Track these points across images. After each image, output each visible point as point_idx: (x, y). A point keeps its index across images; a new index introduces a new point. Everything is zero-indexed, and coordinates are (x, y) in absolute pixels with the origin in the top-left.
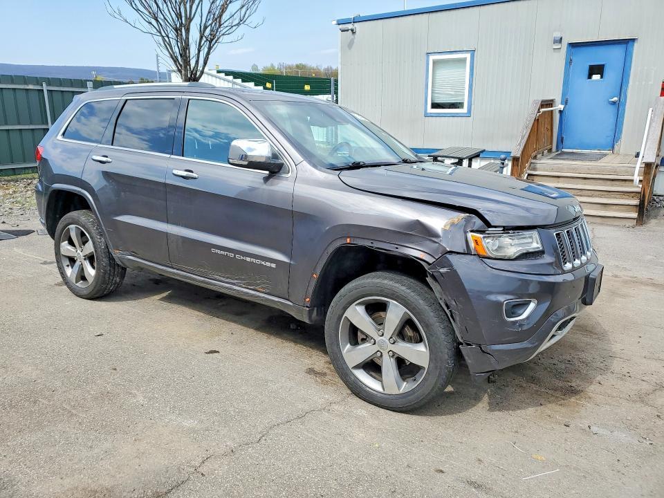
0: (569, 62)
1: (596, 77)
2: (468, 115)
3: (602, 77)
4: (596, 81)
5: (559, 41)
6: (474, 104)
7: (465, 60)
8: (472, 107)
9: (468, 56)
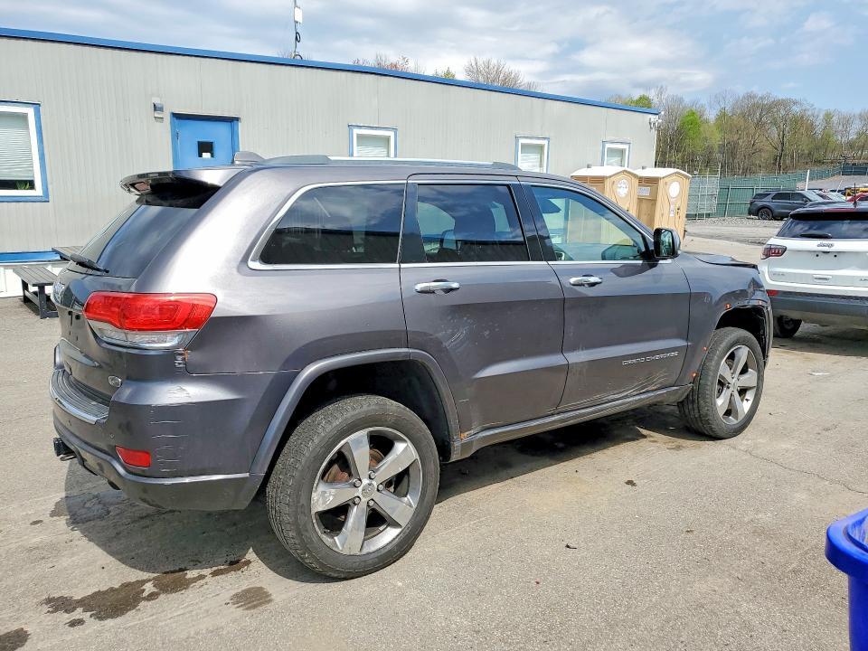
0: (175, 136)
1: (206, 155)
2: (45, 199)
3: (212, 156)
4: (205, 159)
5: (161, 109)
6: (52, 183)
7: (24, 117)
8: (50, 187)
9: (30, 111)
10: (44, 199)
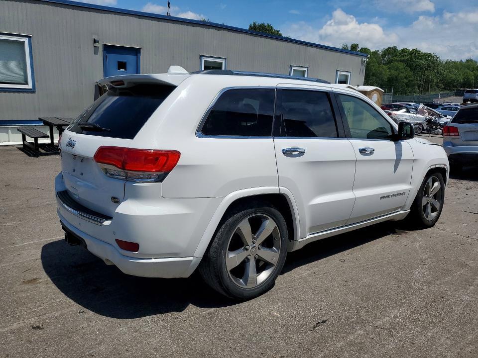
0: (105, 58)
3: (125, 69)
5: (98, 42)
6: (37, 82)
7: (23, 43)
8: (36, 83)
9: (26, 41)
10: (33, 90)
